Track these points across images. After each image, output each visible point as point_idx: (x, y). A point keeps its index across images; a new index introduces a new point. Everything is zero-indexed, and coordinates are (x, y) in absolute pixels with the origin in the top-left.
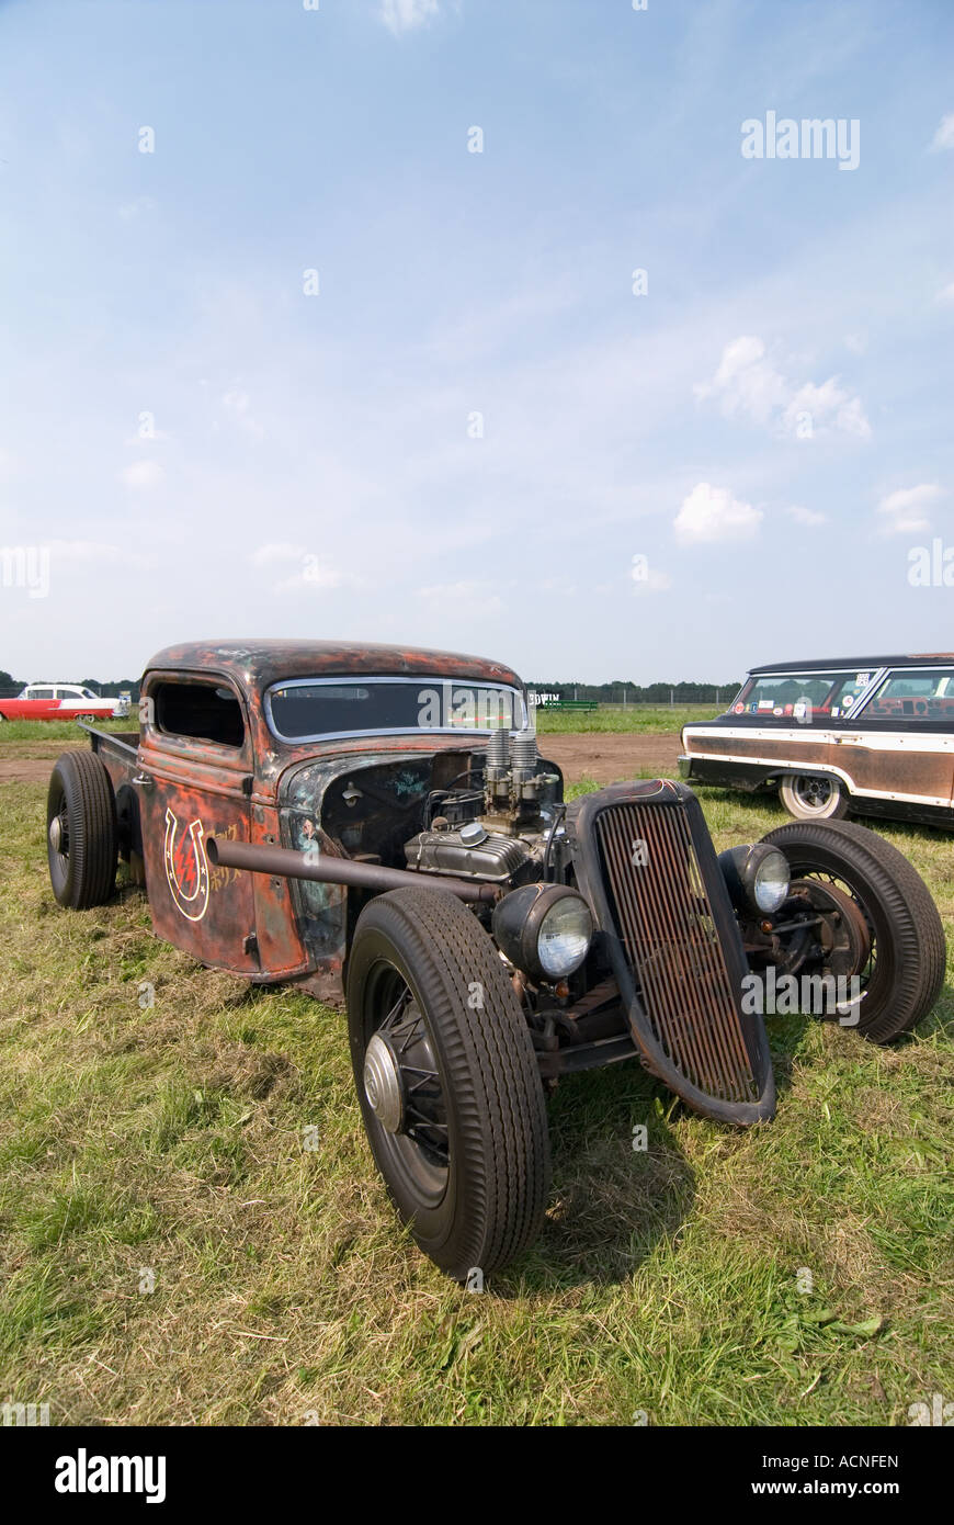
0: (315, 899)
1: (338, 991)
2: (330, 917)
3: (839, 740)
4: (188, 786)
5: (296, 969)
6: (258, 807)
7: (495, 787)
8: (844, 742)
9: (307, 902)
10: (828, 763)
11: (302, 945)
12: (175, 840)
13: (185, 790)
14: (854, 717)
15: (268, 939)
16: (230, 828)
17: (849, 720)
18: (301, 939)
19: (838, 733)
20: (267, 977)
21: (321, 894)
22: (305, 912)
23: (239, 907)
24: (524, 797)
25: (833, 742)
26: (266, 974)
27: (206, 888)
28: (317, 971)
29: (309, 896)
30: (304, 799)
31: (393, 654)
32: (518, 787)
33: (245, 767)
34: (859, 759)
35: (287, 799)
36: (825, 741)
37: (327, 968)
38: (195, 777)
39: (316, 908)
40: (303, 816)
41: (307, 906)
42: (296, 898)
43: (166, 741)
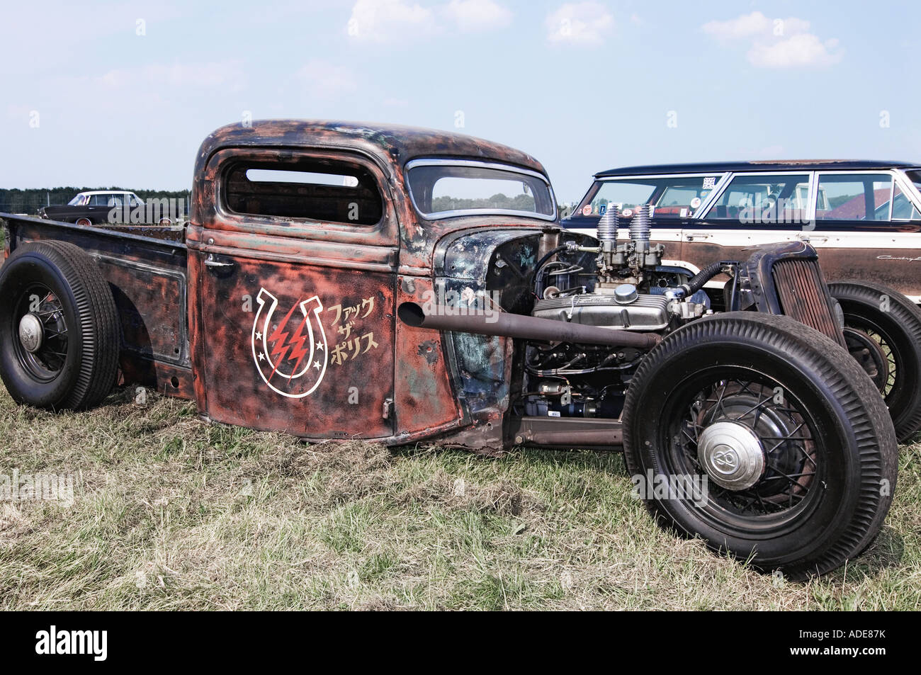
0: (472, 359)
1: (496, 439)
2: (490, 374)
3: (691, 238)
4: (296, 265)
5: (448, 425)
6: (407, 279)
7: (611, 257)
8: (695, 240)
9: (463, 362)
10: (680, 259)
11: (456, 402)
12: (274, 319)
13: (292, 269)
14: (702, 218)
15: (411, 402)
16: (365, 302)
17: (698, 220)
18: (455, 397)
19: (690, 232)
20: (405, 439)
21: (480, 354)
22: (460, 372)
23: (372, 376)
24: (647, 263)
25: (685, 239)
26: (402, 436)
27: (322, 363)
28: (472, 424)
29: (466, 356)
30: (464, 269)
31: (469, 140)
32: (642, 255)
33: (386, 241)
34: (710, 254)
35: (443, 270)
36: (678, 239)
37: (483, 419)
38: (309, 255)
39: (473, 368)
40: (463, 283)
41: (464, 367)
42: (451, 360)
43: (253, 221)
